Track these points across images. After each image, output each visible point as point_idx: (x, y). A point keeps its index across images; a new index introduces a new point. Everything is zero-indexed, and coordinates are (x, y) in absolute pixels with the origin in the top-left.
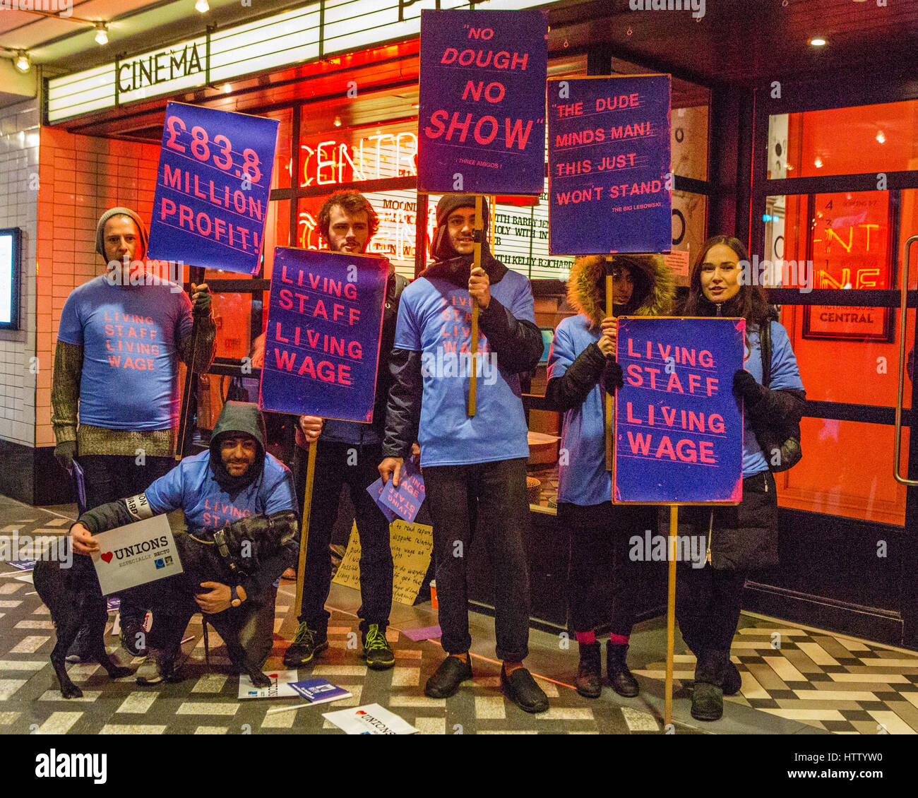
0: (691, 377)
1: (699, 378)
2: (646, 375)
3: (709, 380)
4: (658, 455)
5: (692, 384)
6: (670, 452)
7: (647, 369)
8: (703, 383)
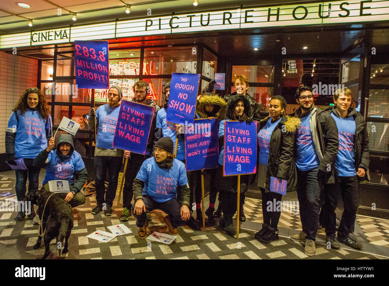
0: (244, 138)
1: (245, 138)
2: (232, 138)
3: (248, 139)
4: (235, 161)
5: (244, 140)
6: (238, 160)
7: (232, 136)
8: (247, 139)
